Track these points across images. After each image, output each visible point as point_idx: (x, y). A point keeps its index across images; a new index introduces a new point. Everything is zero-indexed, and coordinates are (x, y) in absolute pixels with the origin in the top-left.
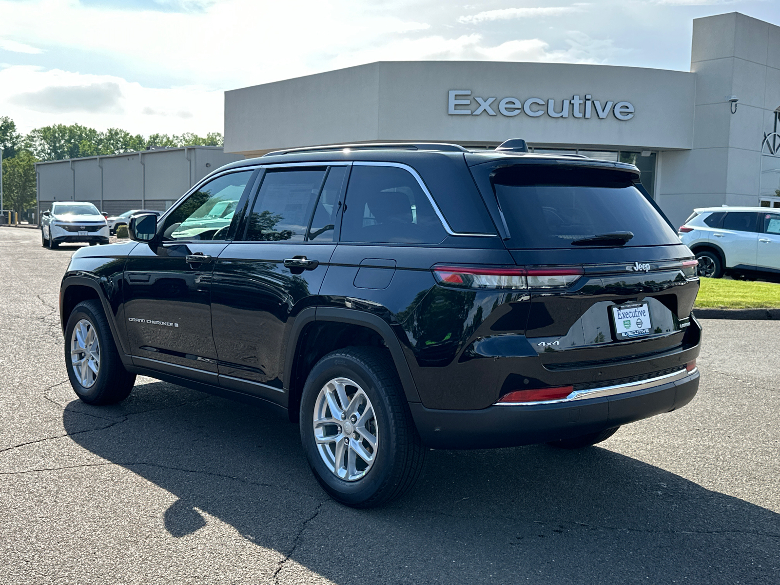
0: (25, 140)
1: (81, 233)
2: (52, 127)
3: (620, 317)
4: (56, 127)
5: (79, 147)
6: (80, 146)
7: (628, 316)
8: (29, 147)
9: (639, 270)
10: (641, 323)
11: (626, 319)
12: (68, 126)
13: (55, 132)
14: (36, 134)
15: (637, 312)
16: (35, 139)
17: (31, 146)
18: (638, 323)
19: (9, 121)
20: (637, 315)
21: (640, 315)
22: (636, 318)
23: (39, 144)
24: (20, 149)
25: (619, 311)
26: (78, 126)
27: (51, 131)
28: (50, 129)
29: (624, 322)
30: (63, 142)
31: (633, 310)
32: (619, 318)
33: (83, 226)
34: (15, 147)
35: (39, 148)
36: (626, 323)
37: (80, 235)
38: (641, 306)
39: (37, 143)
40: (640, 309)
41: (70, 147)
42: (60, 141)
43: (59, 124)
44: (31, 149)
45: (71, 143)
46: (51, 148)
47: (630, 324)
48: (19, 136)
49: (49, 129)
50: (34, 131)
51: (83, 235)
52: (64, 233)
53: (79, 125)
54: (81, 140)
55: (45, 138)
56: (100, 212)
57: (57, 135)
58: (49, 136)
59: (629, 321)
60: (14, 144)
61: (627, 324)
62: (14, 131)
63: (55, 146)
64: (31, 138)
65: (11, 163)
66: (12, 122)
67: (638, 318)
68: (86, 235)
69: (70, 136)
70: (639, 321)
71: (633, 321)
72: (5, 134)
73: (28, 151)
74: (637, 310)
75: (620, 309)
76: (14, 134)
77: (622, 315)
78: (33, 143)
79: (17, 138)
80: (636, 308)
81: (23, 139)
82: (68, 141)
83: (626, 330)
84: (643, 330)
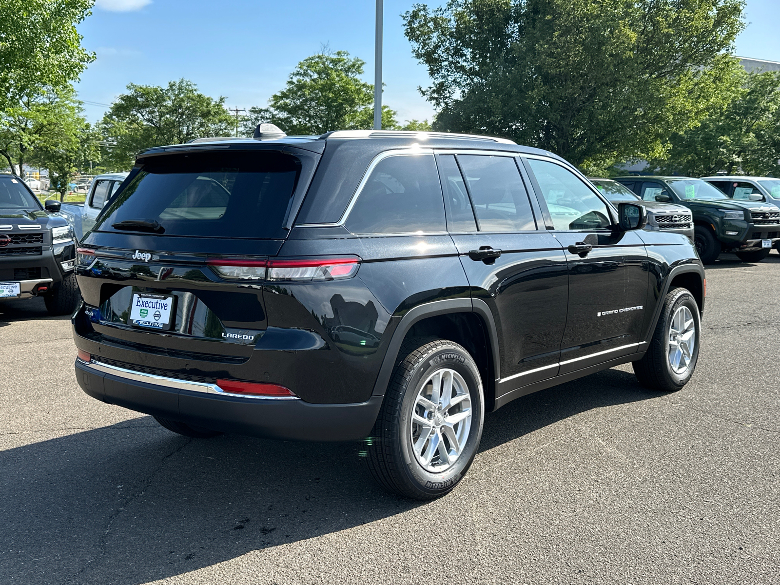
3: (139, 304)
7: (147, 305)
9: (137, 259)
10: (159, 316)
11: (145, 308)
15: (158, 304)
18: (155, 315)
20: (158, 307)
21: (160, 307)
22: (155, 310)
25: (140, 299)
29: (141, 310)
31: (155, 301)
32: (137, 305)
36: (143, 311)
38: (165, 298)
40: (163, 301)
47: (147, 313)
59: (147, 310)
61: (144, 313)
67: (158, 310)
70: (158, 313)
71: (152, 311)
74: (159, 302)
75: (141, 297)
77: (141, 303)
80: (159, 300)
83: (140, 318)
84: (158, 323)
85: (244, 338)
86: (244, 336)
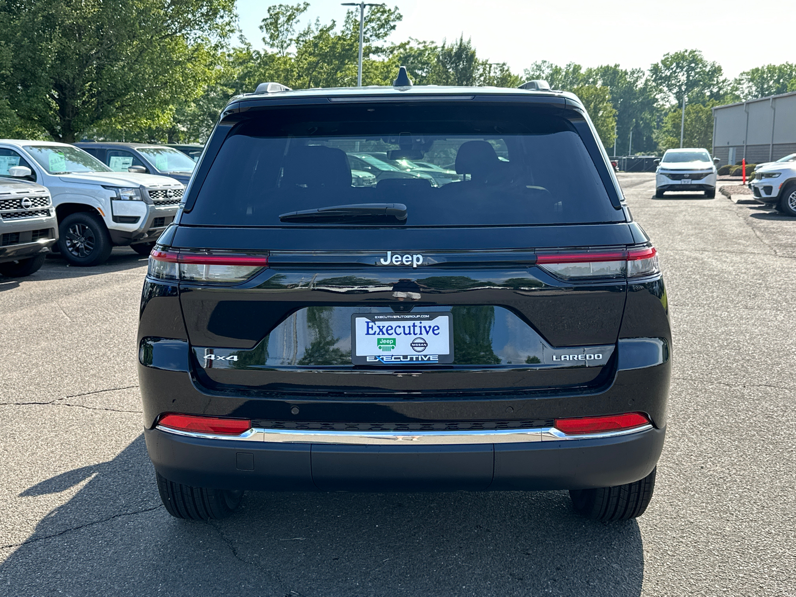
0: (731, 84)
1: (685, 182)
2: (760, 68)
3: (371, 332)
4: (765, 68)
5: (787, 87)
6: (788, 85)
7: (391, 332)
8: (736, 91)
10: (425, 345)
11: (387, 336)
12: (777, 65)
13: (763, 73)
14: (745, 76)
15: (417, 328)
16: (742, 82)
17: (737, 89)
18: (414, 345)
19: (717, 66)
20: (417, 332)
21: (424, 332)
22: (413, 337)
23: (745, 87)
24: (726, 93)
25: (371, 324)
26: (788, 65)
27: (760, 72)
28: (759, 70)
29: (379, 340)
30: (771, 83)
31: (407, 324)
33: (686, 174)
34: (721, 92)
35: (746, 91)
36: (384, 341)
37: (683, 183)
38: (430, 318)
39: (745, 86)
40: (427, 323)
41: (778, 87)
42: (768, 82)
43: (769, 64)
44: (737, 93)
45: (779, 83)
46: (759, 90)
47: (394, 344)
48: (725, 80)
49: (757, 70)
50: (742, 74)
51: (686, 183)
52: (668, 182)
53: (790, 63)
54: (790, 79)
55: (752, 80)
56: (712, 158)
57: (765, 76)
58: (757, 78)
59: (394, 340)
60: (720, 89)
61: (387, 344)
62: (721, 75)
63: (762, 88)
64: (739, 82)
65: (694, 109)
66: (719, 66)
68: (689, 183)
69: (779, 76)
70: (420, 341)
71: (405, 340)
72: (711, 79)
73: (734, 94)
74: (417, 324)
75: (373, 320)
76: (721, 79)
77: (376, 329)
78: (741, 86)
79: (724, 82)
81: (729, 83)
82: (777, 81)
83: (380, 352)
84: (425, 356)
85: (588, 358)
86: (587, 356)
